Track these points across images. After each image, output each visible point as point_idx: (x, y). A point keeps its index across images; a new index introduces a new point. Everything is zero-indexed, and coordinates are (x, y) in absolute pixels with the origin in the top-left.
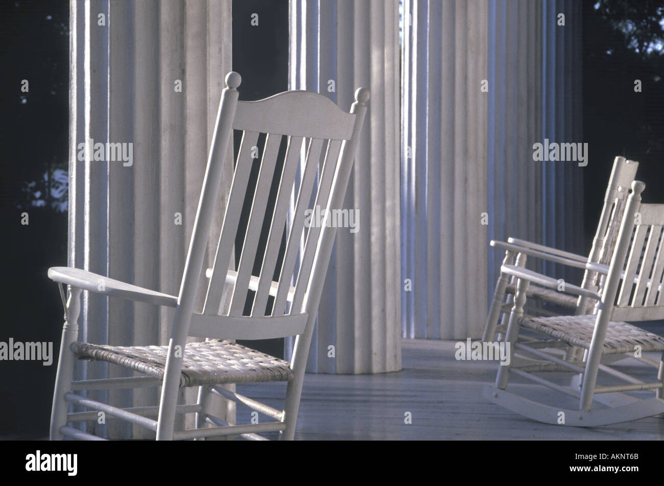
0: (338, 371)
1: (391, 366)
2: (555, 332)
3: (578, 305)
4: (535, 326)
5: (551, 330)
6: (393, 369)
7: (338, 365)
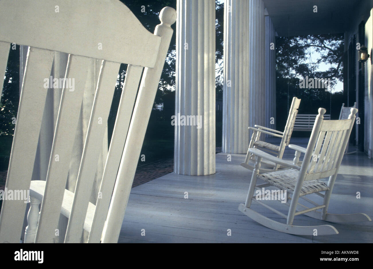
0: (192, 174)
1: (211, 172)
2: (275, 183)
3: (279, 150)
4: (265, 179)
5: (273, 182)
6: (212, 173)
7: (191, 172)
